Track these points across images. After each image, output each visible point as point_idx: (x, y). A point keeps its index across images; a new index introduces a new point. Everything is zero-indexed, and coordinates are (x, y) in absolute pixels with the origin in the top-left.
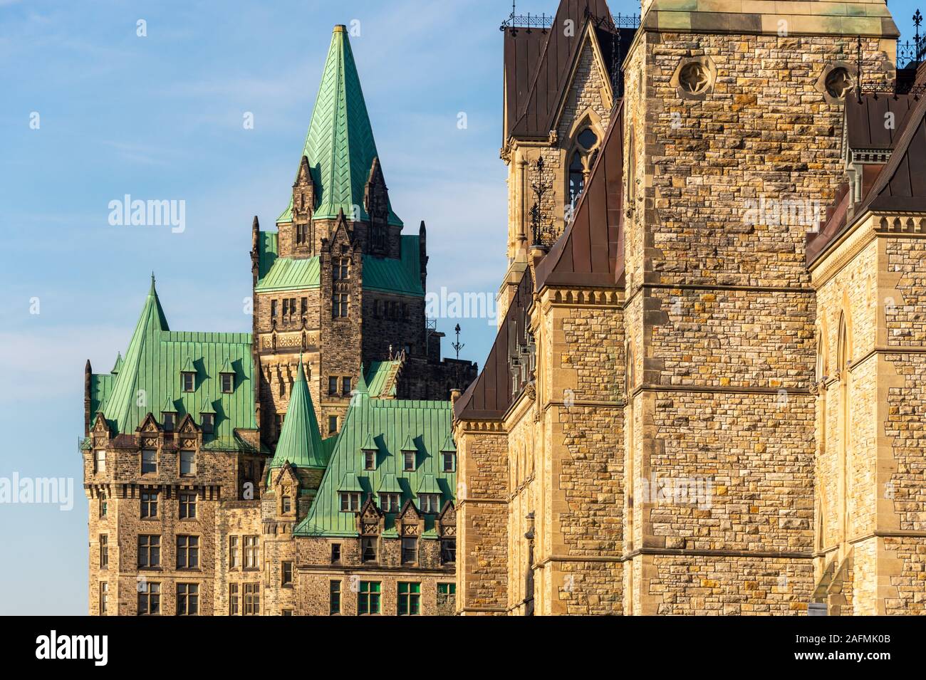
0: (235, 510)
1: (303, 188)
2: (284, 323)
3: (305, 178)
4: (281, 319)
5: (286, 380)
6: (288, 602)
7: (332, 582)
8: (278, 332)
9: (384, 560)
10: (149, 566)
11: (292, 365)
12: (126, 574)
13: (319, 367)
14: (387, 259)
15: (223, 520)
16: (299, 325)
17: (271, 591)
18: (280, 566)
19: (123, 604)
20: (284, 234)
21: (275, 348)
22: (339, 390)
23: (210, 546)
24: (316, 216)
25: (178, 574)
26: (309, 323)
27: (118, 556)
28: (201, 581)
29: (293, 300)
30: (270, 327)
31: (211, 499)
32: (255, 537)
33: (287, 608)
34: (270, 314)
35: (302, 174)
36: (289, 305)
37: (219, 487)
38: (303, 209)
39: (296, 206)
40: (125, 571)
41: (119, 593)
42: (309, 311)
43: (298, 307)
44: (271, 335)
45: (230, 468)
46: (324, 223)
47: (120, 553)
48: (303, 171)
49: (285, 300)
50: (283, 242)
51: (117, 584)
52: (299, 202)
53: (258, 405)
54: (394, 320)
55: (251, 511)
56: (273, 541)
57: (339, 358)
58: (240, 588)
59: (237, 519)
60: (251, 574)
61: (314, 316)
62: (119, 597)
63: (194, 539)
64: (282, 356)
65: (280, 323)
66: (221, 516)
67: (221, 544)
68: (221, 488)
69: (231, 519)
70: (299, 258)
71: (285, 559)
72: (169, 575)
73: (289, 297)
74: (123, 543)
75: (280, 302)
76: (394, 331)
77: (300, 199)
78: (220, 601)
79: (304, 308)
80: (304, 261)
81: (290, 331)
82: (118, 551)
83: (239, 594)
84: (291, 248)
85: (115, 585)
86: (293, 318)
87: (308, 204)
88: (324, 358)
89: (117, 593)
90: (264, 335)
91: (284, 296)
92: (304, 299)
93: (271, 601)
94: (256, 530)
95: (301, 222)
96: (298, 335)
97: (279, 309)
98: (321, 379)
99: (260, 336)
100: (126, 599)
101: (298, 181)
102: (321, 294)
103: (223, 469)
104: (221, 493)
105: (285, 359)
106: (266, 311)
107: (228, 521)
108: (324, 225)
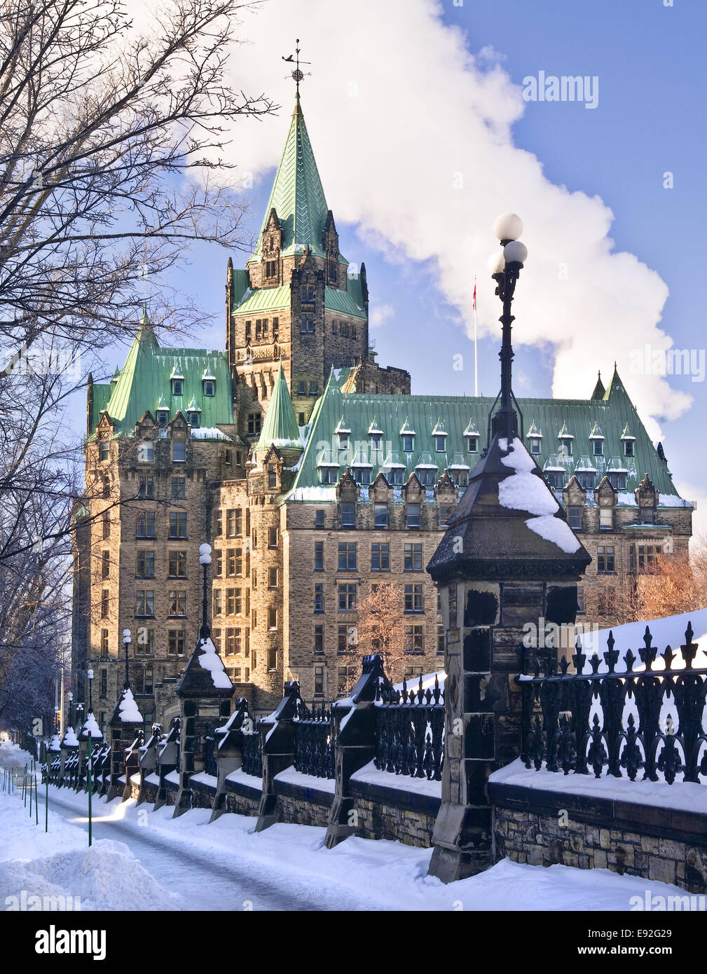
0: (219, 489)
1: (272, 233)
2: (258, 338)
3: (273, 225)
4: (255, 336)
5: (259, 384)
6: (274, 561)
7: (317, 541)
8: (252, 346)
9: (360, 523)
10: (146, 537)
11: (265, 372)
12: (127, 544)
13: (290, 372)
14: (338, 290)
15: (208, 497)
16: (271, 340)
17: (258, 552)
18: (266, 531)
19: (123, 569)
20: (255, 270)
21: (249, 359)
22: (307, 390)
23: (198, 520)
24: (283, 253)
25: (170, 544)
26: (280, 338)
27: (119, 528)
28: (190, 549)
29: (266, 320)
30: (244, 344)
31: (198, 481)
32: (238, 511)
33: (273, 565)
34: (244, 332)
35: (271, 222)
36: (262, 325)
37: (204, 471)
38: (272, 249)
39: (266, 247)
40: (126, 541)
41: (121, 560)
42: (280, 328)
43: (270, 326)
44: (246, 349)
45: (213, 456)
46: (291, 259)
47: (122, 526)
48: (272, 219)
49: (258, 322)
50: (253, 277)
51: (119, 552)
52: (269, 244)
53: (236, 405)
54: (347, 337)
55: (234, 489)
56: (260, 511)
57: (306, 364)
58: (224, 554)
59: (221, 497)
60: (235, 541)
61: (285, 332)
62: (121, 563)
63: (183, 514)
64: (256, 366)
65: (253, 339)
67: (207, 518)
68: (207, 472)
69: (216, 497)
70: (269, 288)
71: (271, 525)
72: (163, 544)
73: (262, 318)
74: (124, 518)
75: (254, 323)
76: (346, 346)
77: (269, 241)
79: (276, 325)
80: (273, 290)
81: (262, 345)
82: (119, 524)
83: (223, 558)
84: (260, 281)
85: (117, 553)
86: (265, 334)
87: (276, 245)
88: (294, 364)
89: (119, 559)
90: (239, 350)
91: (257, 318)
92: (276, 320)
93: (258, 561)
94: (239, 505)
95: (270, 260)
96: (271, 348)
97: (253, 328)
98: (291, 382)
99: (237, 351)
100: (126, 565)
101: (267, 227)
102: (291, 314)
103: (208, 457)
104: (207, 475)
105: (259, 368)
106: (241, 330)
107: (213, 498)
108: (290, 261)
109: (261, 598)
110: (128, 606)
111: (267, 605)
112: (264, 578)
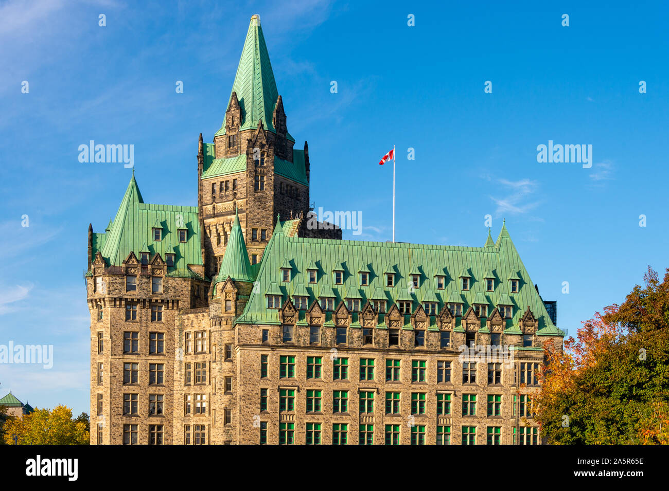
0: (189, 315)
1: (233, 112)
2: (221, 197)
3: (234, 106)
4: (218, 195)
5: (222, 234)
6: (229, 371)
7: (262, 356)
8: (217, 203)
9: (298, 341)
10: (131, 352)
11: (226, 223)
12: (115, 357)
13: (245, 222)
14: (286, 161)
15: (180, 322)
16: (231, 197)
17: (217, 364)
18: (223, 347)
19: (113, 377)
20: (220, 143)
21: (214, 214)
22: (258, 238)
23: (172, 339)
24: (241, 128)
25: (150, 357)
26: (239, 195)
27: (110, 345)
28: (166, 362)
29: (227, 181)
30: (211, 201)
31: (173, 309)
32: (203, 332)
33: (228, 375)
34: (211, 192)
35: (232, 103)
36: (224, 186)
37: (178, 301)
38: (233, 125)
39: (228, 124)
40: (115, 355)
41: (111, 369)
42: (238, 187)
43: (230, 185)
44: (212, 205)
45: (186, 289)
46: (247, 132)
47: (112, 343)
48: (233, 101)
49: (222, 182)
50: (219, 149)
51: (109, 364)
52: (231, 121)
53: (203, 250)
54: (292, 198)
55: (201, 315)
56: (219, 331)
57: (259, 216)
58: (192, 366)
59: (190, 321)
60: (200, 356)
61: (242, 190)
62: (111, 372)
63: (161, 335)
64: (219, 218)
65: (217, 197)
66: (179, 320)
67: (179, 338)
68: (179, 302)
69: (186, 321)
70: (230, 157)
71: (227, 342)
72: (144, 358)
73: (224, 180)
74: (114, 337)
75: (218, 184)
77: (231, 119)
78: (179, 374)
79: (235, 186)
80: (233, 158)
81: (225, 202)
82: (110, 342)
83: (192, 370)
84: (224, 151)
85: (108, 364)
86: (227, 193)
87: (237, 122)
88: (249, 217)
89: (109, 369)
90: (207, 206)
91: (221, 180)
92: (235, 180)
93: (217, 371)
94: (204, 327)
95: (231, 134)
96: (231, 204)
97: (217, 188)
98: (247, 230)
99: (204, 207)
100: (115, 374)
101: (229, 108)
102: (247, 175)
103: (181, 289)
104: (179, 305)
105: (221, 220)
106: (208, 191)
107: (184, 323)
108: (247, 134)
109: (219, 401)
110: (117, 406)
111: (223, 406)
112: (221, 385)
